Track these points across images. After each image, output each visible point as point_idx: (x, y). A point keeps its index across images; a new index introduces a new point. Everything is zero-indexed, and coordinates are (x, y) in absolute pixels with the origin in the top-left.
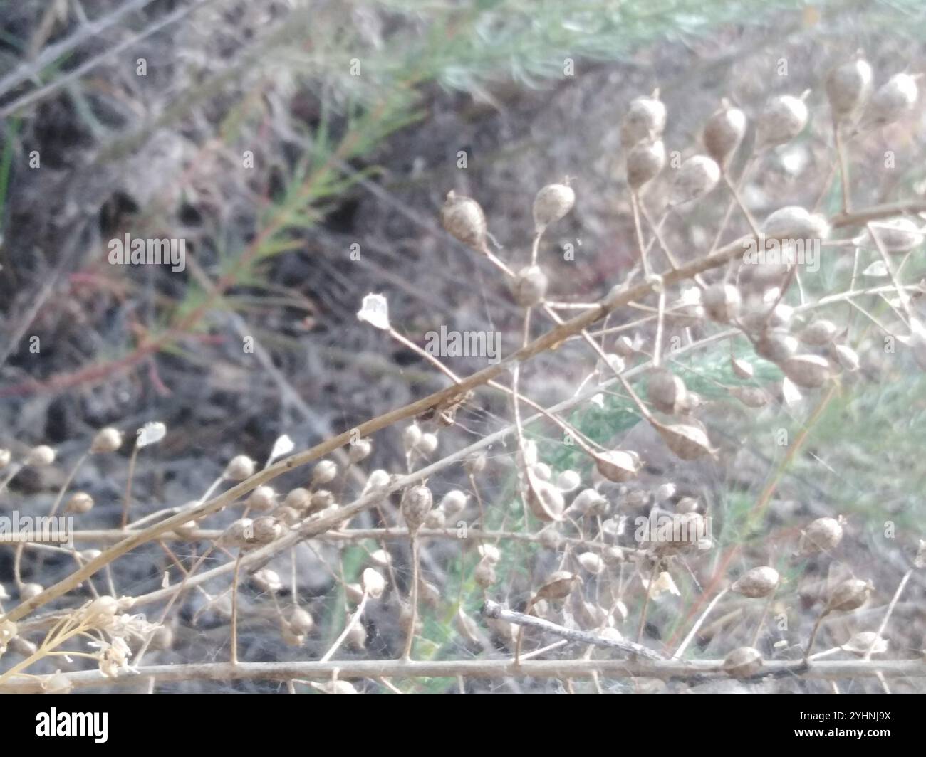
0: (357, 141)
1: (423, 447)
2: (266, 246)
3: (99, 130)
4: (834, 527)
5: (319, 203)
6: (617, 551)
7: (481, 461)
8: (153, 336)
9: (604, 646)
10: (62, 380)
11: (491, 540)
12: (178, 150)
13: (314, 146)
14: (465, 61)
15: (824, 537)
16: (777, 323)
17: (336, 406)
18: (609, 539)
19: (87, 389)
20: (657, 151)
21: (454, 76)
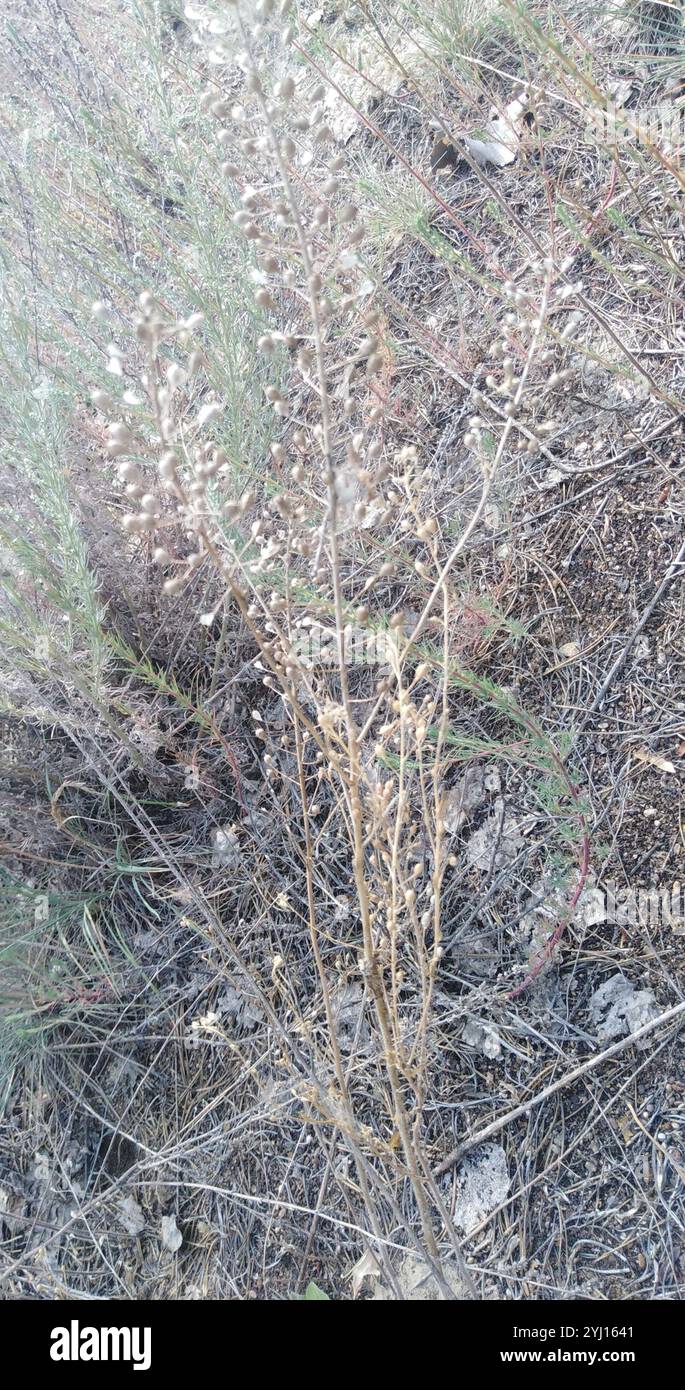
0: (130, 656)
1: (256, 611)
2: (175, 691)
3: (130, 767)
4: (275, 447)
5: (156, 672)
6: (290, 532)
7: (259, 587)
8: (215, 736)
9: (326, 531)
10: (234, 773)
11: (290, 582)
12: (137, 732)
13: (133, 674)
14: (94, 613)
15: (279, 451)
16: (202, 472)
17: (238, 662)
18: (287, 535)
19: (238, 762)
20: (143, 517)
21: (100, 616)
